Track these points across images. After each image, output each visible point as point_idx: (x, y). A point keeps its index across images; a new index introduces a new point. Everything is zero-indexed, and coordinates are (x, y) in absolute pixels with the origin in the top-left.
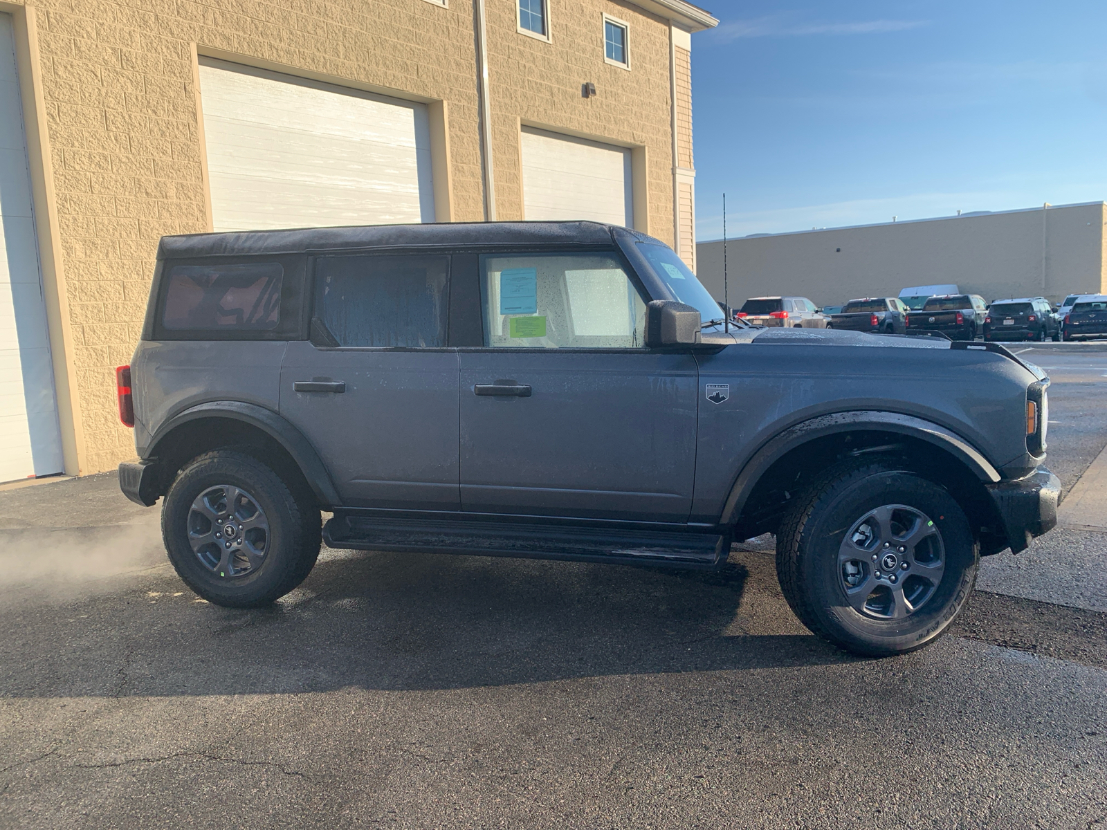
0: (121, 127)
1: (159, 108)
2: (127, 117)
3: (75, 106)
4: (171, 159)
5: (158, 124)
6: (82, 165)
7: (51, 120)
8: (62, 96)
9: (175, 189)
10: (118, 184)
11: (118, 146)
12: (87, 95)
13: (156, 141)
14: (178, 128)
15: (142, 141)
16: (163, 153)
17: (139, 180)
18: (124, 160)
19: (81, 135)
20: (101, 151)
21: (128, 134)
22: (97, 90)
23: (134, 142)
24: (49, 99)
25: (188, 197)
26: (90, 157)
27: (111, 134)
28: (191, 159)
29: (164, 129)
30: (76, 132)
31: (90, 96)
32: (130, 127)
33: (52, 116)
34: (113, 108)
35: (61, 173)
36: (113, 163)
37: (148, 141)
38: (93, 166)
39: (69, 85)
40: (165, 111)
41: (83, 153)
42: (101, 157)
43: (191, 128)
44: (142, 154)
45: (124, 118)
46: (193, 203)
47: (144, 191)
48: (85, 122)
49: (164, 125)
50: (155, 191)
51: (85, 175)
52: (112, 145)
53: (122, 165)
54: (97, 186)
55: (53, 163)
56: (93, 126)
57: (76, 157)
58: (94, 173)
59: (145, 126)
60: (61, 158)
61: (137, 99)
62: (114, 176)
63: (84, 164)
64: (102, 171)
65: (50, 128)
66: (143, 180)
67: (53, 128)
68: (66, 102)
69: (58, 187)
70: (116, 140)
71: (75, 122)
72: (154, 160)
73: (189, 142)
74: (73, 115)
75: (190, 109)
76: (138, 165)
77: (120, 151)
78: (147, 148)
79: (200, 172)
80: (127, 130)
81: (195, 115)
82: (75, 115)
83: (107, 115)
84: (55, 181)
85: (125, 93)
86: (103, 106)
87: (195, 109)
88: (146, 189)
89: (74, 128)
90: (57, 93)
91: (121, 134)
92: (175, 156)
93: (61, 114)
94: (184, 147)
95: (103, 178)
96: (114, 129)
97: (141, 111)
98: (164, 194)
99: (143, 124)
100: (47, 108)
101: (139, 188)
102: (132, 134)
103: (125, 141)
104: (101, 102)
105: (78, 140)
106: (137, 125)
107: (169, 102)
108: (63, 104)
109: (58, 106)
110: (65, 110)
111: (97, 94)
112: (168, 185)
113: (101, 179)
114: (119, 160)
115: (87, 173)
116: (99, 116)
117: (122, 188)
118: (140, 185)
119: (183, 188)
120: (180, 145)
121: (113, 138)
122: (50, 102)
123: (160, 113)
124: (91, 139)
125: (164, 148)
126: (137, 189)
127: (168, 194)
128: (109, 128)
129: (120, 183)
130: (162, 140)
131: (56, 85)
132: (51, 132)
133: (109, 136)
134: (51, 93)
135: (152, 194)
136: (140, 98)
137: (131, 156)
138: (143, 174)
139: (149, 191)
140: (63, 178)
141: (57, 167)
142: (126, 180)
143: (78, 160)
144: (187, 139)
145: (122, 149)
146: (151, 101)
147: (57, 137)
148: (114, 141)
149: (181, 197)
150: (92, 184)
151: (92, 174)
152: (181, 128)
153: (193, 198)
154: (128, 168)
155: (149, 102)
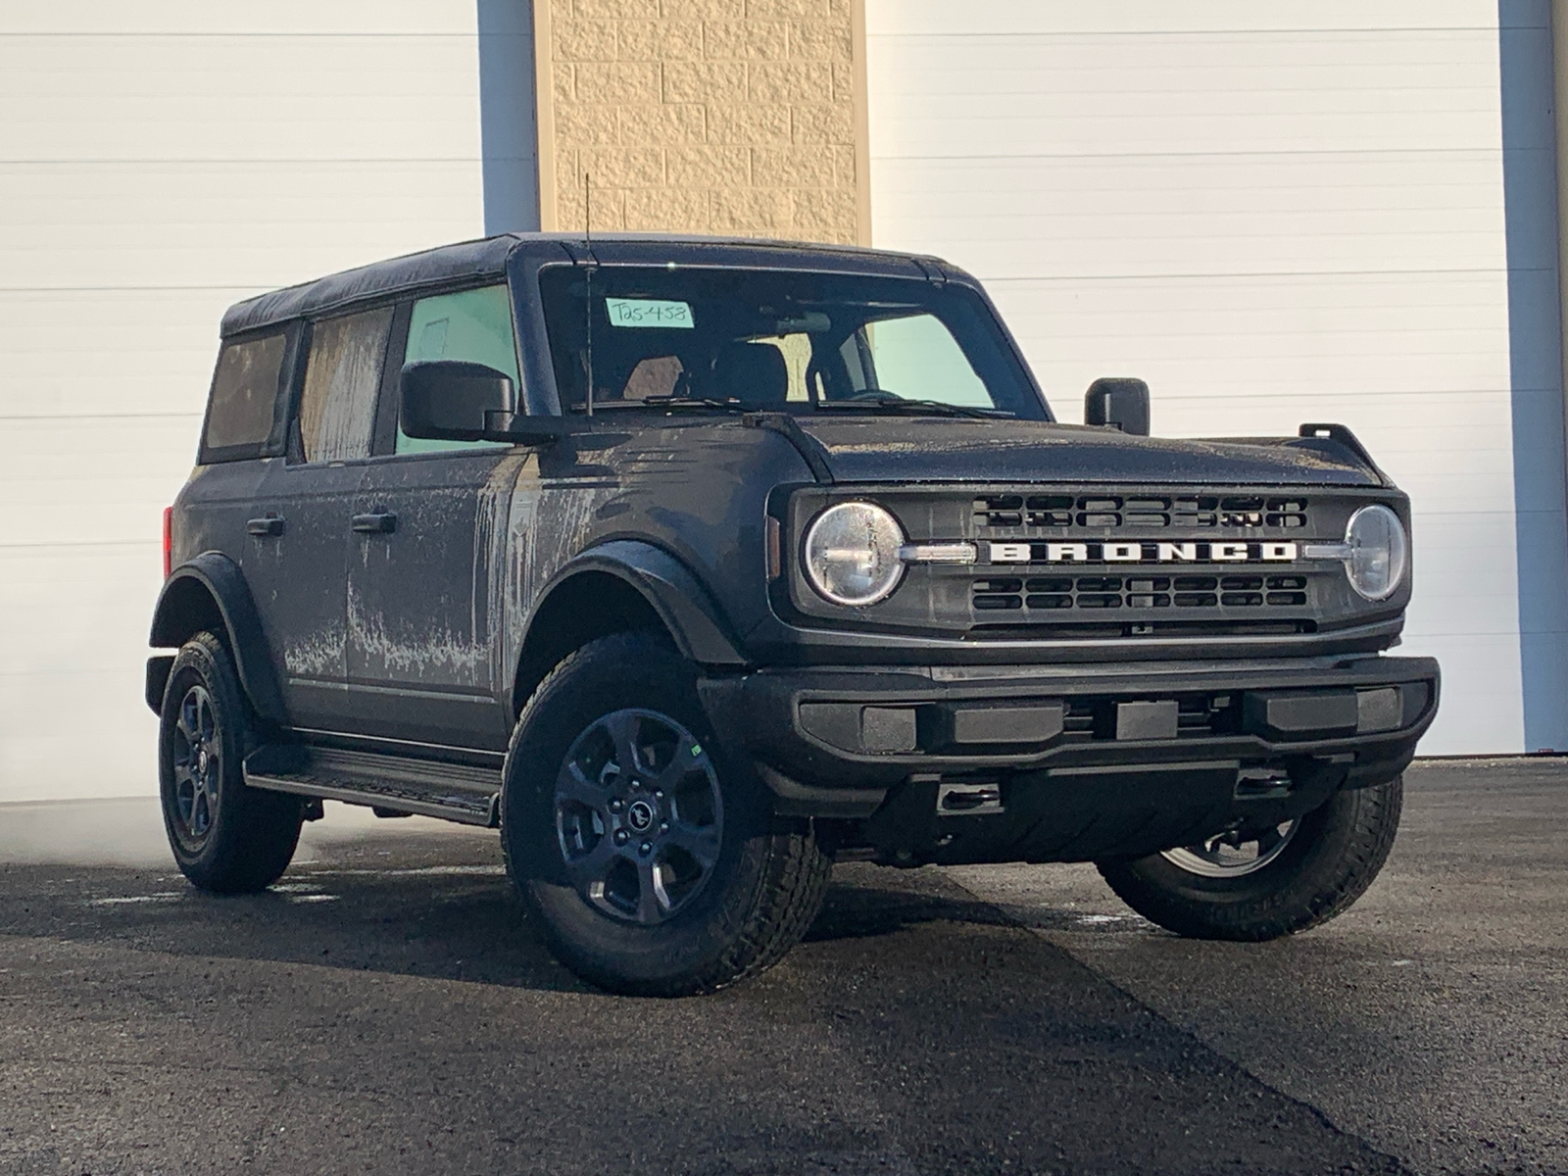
0: (690, 92)
1: (772, 42)
2: (703, 69)
3: (607, 65)
4: (789, 144)
5: (767, 76)
6: (611, 176)
7: (561, 98)
8: (583, 49)
9: (793, 206)
10: (677, 205)
11: (683, 131)
12: (630, 39)
13: (759, 110)
14: (808, 77)
15: (731, 115)
16: (773, 133)
17: (718, 195)
18: (692, 156)
19: (613, 119)
20: (648, 143)
21: (704, 105)
22: (649, 27)
23: (713, 117)
24: (560, 58)
25: (821, 220)
26: (627, 160)
27: (670, 109)
28: (832, 139)
29: (779, 83)
30: (604, 115)
31: (636, 41)
32: (709, 91)
33: (563, 89)
34: (677, 58)
35: (571, 196)
36: (671, 166)
37: (743, 113)
38: (632, 175)
39: (599, 27)
40: (783, 45)
41: (614, 154)
42: (649, 157)
43: (836, 72)
44: (728, 140)
45: (697, 73)
46: (831, 231)
47: (726, 215)
48: (622, 93)
49: (780, 74)
50: (748, 213)
51: (616, 194)
52: (670, 131)
53: (688, 168)
54: (636, 214)
55: (558, 179)
56: (636, 99)
57: (600, 163)
58: (631, 190)
59: (740, 81)
60: (573, 167)
61: (727, 31)
62: (669, 193)
63: (614, 174)
64: (648, 184)
65: (558, 114)
66: (726, 192)
67: (564, 113)
68: (589, 61)
69: (565, 224)
70: (680, 119)
71: (605, 96)
72: (752, 150)
73: (831, 104)
74: (602, 81)
75: (839, 33)
76: (719, 164)
77: (686, 139)
78: (739, 126)
79: (851, 163)
80: (702, 96)
81: (849, 43)
82: (605, 81)
83: (665, 73)
84: (559, 212)
85: (704, 24)
86: (659, 55)
87: (850, 31)
88: (730, 212)
89: (600, 108)
90: (575, 45)
91: (690, 106)
92: (799, 138)
93: (579, 85)
94: (822, 116)
95: (649, 198)
96: (678, 99)
97: (734, 54)
98: (768, 217)
99: (735, 80)
100: (556, 76)
101: (718, 210)
102: (713, 105)
103: (698, 118)
104: (656, 50)
105: (605, 130)
106: (723, 83)
107: (795, 26)
108: (585, 64)
109: (576, 70)
110: (588, 75)
111: (649, 34)
112: (777, 200)
113: (645, 200)
114: (683, 158)
115: (620, 191)
116: (650, 75)
117: (683, 215)
118: (720, 204)
119: (810, 202)
120: (810, 112)
121: (673, 116)
122: (562, 65)
123: (773, 53)
124: (631, 125)
125: (776, 122)
126: (714, 213)
127: (775, 219)
128: (667, 99)
129: (680, 204)
130: (772, 109)
131: (575, 31)
132: (560, 121)
133: (667, 114)
134: (565, 47)
135: (744, 220)
136: (733, 28)
137: (706, 149)
138: (729, 182)
139: (737, 214)
140: (574, 204)
141: (565, 185)
142: (693, 196)
143: (604, 168)
144: (827, 97)
145: (690, 136)
146: (755, 30)
147: (569, 130)
148: (676, 122)
149: (805, 222)
150: (627, 212)
151: (628, 192)
152: (814, 75)
153: (830, 221)
154: (699, 172)
155: (751, 34)
